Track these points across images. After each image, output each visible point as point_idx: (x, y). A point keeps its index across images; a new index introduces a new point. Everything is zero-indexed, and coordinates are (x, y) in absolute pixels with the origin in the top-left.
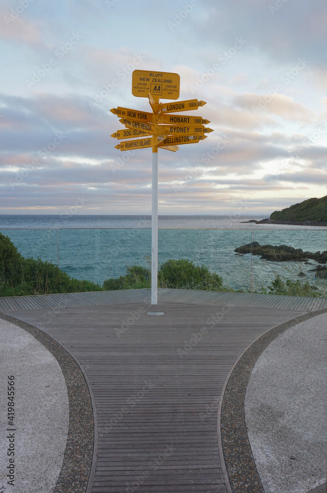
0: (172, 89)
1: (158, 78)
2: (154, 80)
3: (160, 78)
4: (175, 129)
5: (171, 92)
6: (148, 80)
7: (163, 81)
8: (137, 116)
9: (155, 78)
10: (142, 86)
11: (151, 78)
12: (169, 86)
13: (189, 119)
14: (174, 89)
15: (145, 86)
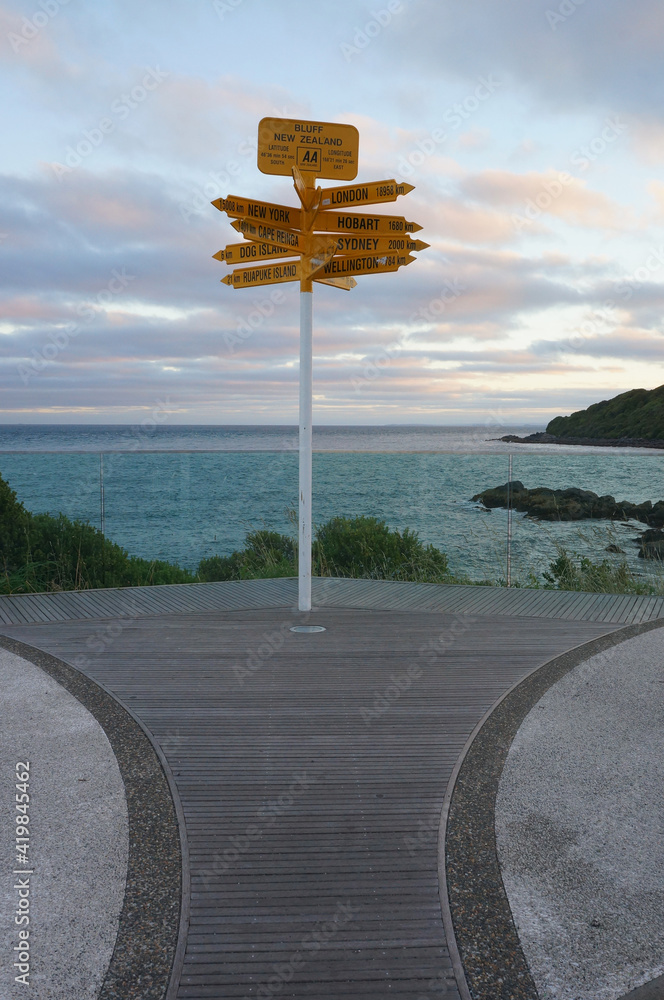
0: (341, 157)
1: (312, 135)
2: (305, 140)
3: (315, 134)
4: (348, 244)
5: (337, 164)
6: (292, 138)
7: (322, 141)
8: (268, 214)
9: (307, 134)
10: (280, 153)
11: (298, 135)
12: (335, 153)
13: (377, 221)
14: (346, 158)
15: (285, 153)
